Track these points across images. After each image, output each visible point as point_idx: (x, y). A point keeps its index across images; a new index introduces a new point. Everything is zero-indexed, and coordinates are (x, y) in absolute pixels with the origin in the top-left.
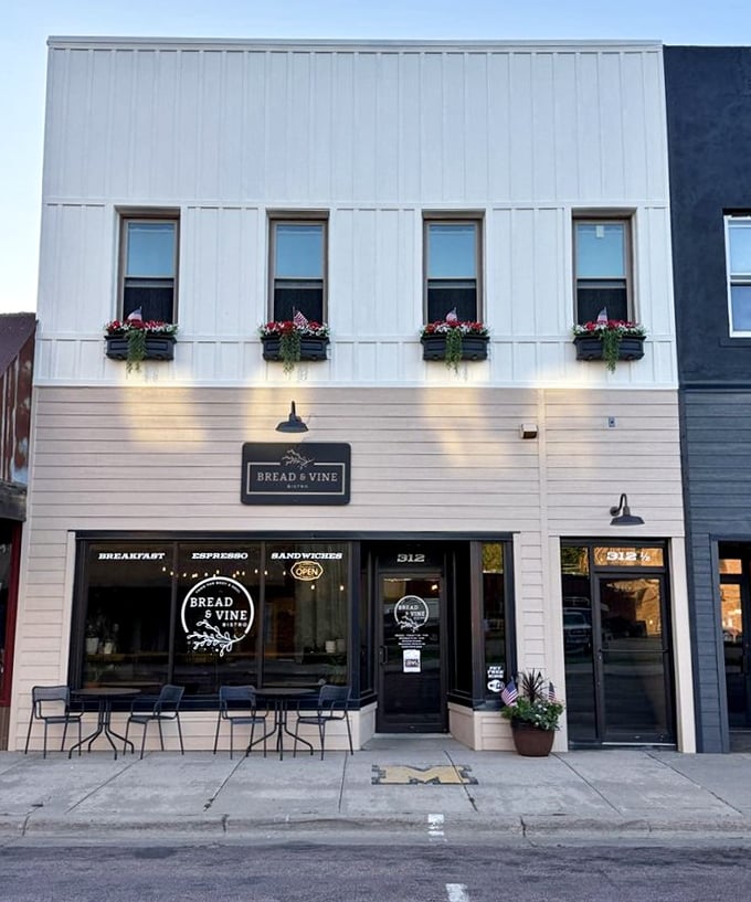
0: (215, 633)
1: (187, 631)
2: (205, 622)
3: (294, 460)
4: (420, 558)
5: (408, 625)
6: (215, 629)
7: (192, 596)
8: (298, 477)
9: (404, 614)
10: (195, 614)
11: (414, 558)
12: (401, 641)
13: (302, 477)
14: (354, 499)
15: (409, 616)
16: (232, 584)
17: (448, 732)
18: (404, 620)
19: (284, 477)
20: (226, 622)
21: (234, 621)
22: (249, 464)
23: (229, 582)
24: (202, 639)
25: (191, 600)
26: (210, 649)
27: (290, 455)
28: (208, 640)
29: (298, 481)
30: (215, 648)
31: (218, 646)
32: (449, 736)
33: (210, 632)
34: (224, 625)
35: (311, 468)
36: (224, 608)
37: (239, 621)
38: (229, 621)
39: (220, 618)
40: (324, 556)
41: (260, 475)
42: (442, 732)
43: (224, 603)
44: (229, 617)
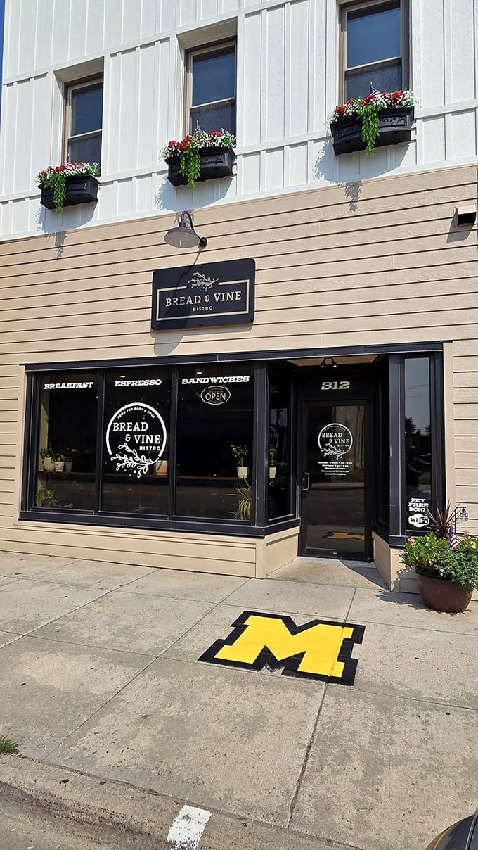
0: (134, 456)
1: (111, 453)
2: (125, 445)
3: (200, 283)
4: (346, 385)
5: (331, 452)
6: (134, 451)
7: (114, 422)
8: (203, 299)
9: (328, 442)
10: (117, 438)
11: (339, 385)
12: (324, 468)
13: (207, 299)
14: (258, 318)
15: (333, 444)
16: (148, 410)
17: (372, 560)
18: (328, 447)
19: (190, 300)
20: (143, 445)
21: (149, 445)
22: (159, 290)
23: (145, 408)
24: (123, 462)
25: (113, 425)
26: (130, 470)
27: (196, 277)
28: (128, 462)
29: (203, 303)
30: (134, 469)
31: (136, 468)
32: (372, 565)
33: (129, 455)
34: (141, 448)
35: (216, 288)
36: (141, 433)
37: (153, 444)
38: (145, 445)
39: (137, 442)
40: (232, 379)
41: (168, 301)
42: (365, 560)
43: (140, 428)
44: (145, 441)
